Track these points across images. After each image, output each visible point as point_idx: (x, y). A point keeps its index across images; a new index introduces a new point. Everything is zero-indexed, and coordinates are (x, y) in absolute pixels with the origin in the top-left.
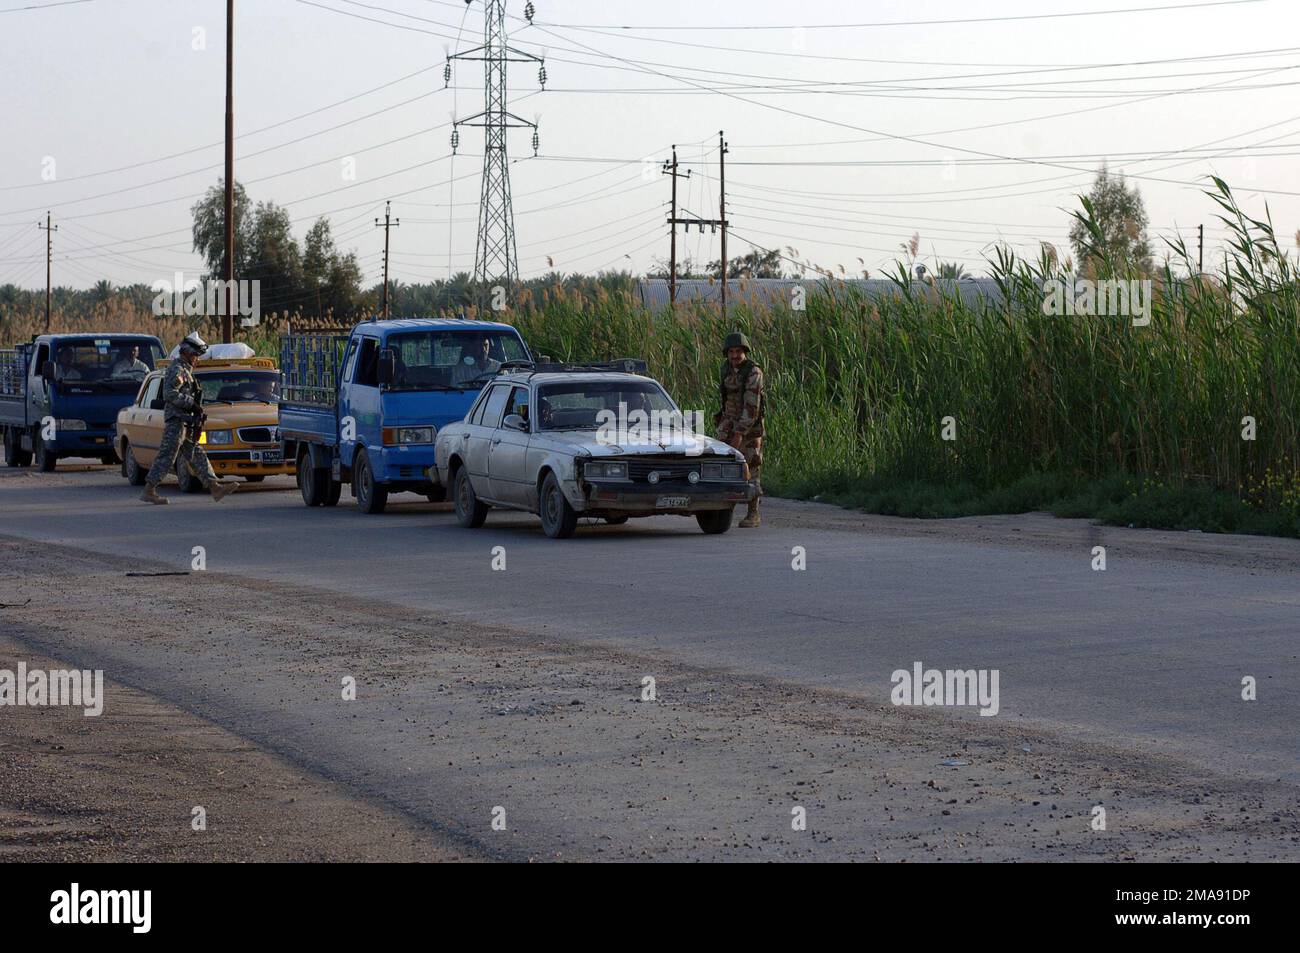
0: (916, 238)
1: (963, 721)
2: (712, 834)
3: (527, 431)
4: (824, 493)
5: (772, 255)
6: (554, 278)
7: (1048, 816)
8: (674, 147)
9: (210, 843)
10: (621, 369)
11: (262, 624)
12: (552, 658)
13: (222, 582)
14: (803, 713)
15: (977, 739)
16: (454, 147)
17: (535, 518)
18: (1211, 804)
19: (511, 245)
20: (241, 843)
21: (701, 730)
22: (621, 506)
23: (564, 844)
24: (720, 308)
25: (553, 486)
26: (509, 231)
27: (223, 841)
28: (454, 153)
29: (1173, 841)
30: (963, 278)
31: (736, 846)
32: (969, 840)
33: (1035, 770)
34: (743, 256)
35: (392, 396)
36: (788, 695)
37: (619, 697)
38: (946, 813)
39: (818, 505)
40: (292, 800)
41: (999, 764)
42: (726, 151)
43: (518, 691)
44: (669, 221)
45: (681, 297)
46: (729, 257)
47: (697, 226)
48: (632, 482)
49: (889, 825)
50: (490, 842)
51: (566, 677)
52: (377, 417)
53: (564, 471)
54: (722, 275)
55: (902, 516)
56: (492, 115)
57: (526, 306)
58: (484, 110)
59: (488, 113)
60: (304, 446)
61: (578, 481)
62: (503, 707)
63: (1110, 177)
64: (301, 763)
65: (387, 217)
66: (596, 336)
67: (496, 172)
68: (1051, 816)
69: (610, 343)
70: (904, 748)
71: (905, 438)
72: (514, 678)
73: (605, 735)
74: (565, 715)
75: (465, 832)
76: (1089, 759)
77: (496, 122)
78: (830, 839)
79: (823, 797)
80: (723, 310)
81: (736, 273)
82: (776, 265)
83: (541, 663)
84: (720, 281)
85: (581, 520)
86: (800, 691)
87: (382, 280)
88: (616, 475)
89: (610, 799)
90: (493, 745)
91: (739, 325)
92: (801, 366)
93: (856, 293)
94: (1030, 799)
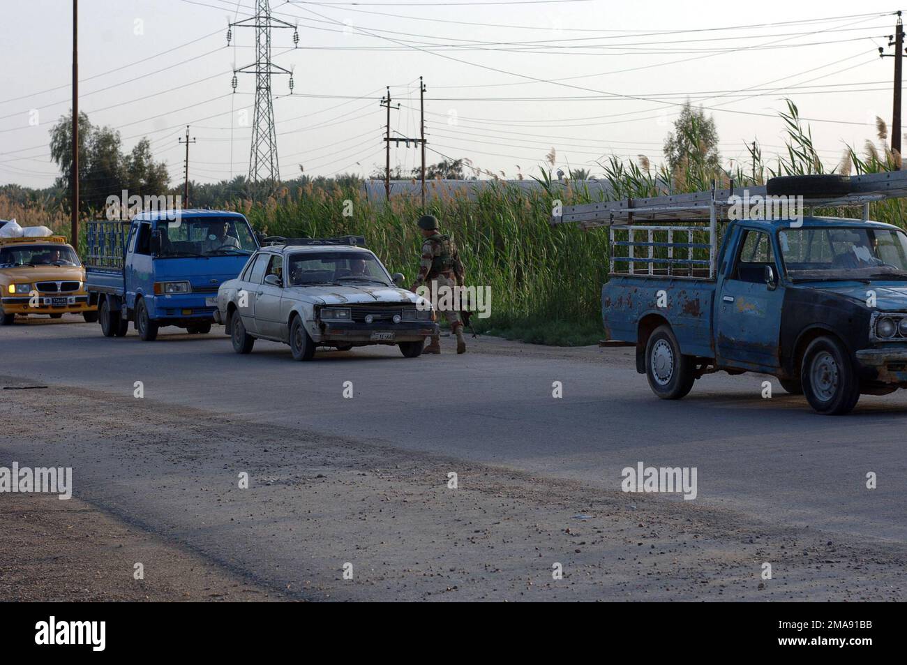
0: (554, 151)
1: (590, 487)
2: (416, 567)
3: (281, 286)
4: (493, 329)
5: (457, 163)
6: (304, 181)
7: (648, 553)
8: (388, 87)
9: (63, 576)
10: (347, 243)
11: (99, 423)
12: (304, 445)
13: (71, 393)
14: (479, 483)
15: (600, 499)
16: (235, 87)
17: (286, 347)
18: (761, 544)
19: (274, 157)
20: (84, 576)
21: (407, 494)
22: (345, 339)
23: (312, 575)
24: (420, 201)
25: (299, 325)
26: (273, 146)
27: (72, 575)
28: (234, 92)
29: (734, 569)
30: (590, 179)
31: (432, 575)
32: (593, 570)
33: (640, 521)
34: (437, 164)
35: (159, 261)
36: (468, 470)
37: (349, 472)
38: (578, 551)
39: (490, 337)
40: (121, 546)
41: (614, 517)
42: (425, 91)
43: (280, 469)
44: (385, 139)
45: (393, 193)
46: (427, 165)
47: (404, 143)
48: (354, 322)
49: (539, 560)
50: (260, 574)
51: (313, 458)
52: (150, 275)
53: (307, 314)
54: (422, 177)
55: (547, 345)
56: (261, 65)
57: (285, 199)
58: (255, 62)
59: (258, 64)
60: (103, 296)
61: (316, 321)
62: (269, 479)
63: (692, 109)
64: (127, 520)
65: (187, 137)
66: (334, 219)
67: (264, 105)
68: (650, 553)
69: (344, 224)
70: (549, 506)
71: (550, 290)
72: (277, 459)
73: (340, 499)
74: (312, 485)
75: (242, 567)
76: (677, 513)
77: (263, 70)
78: (497, 570)
79: (492, 541)
80: (423, 202)
81: (432, 176)
82: (460, 170)
83: (296, 448)
84: (421, 181)
85: (318, 348)
86: (476, 467)
87: (184, 181)
88: (343, 317)
89: (344, 543)
90: (262, 506)
91: (434, 213)
92: (477, 241)
93: (514, 190)
94: (636, 542)
